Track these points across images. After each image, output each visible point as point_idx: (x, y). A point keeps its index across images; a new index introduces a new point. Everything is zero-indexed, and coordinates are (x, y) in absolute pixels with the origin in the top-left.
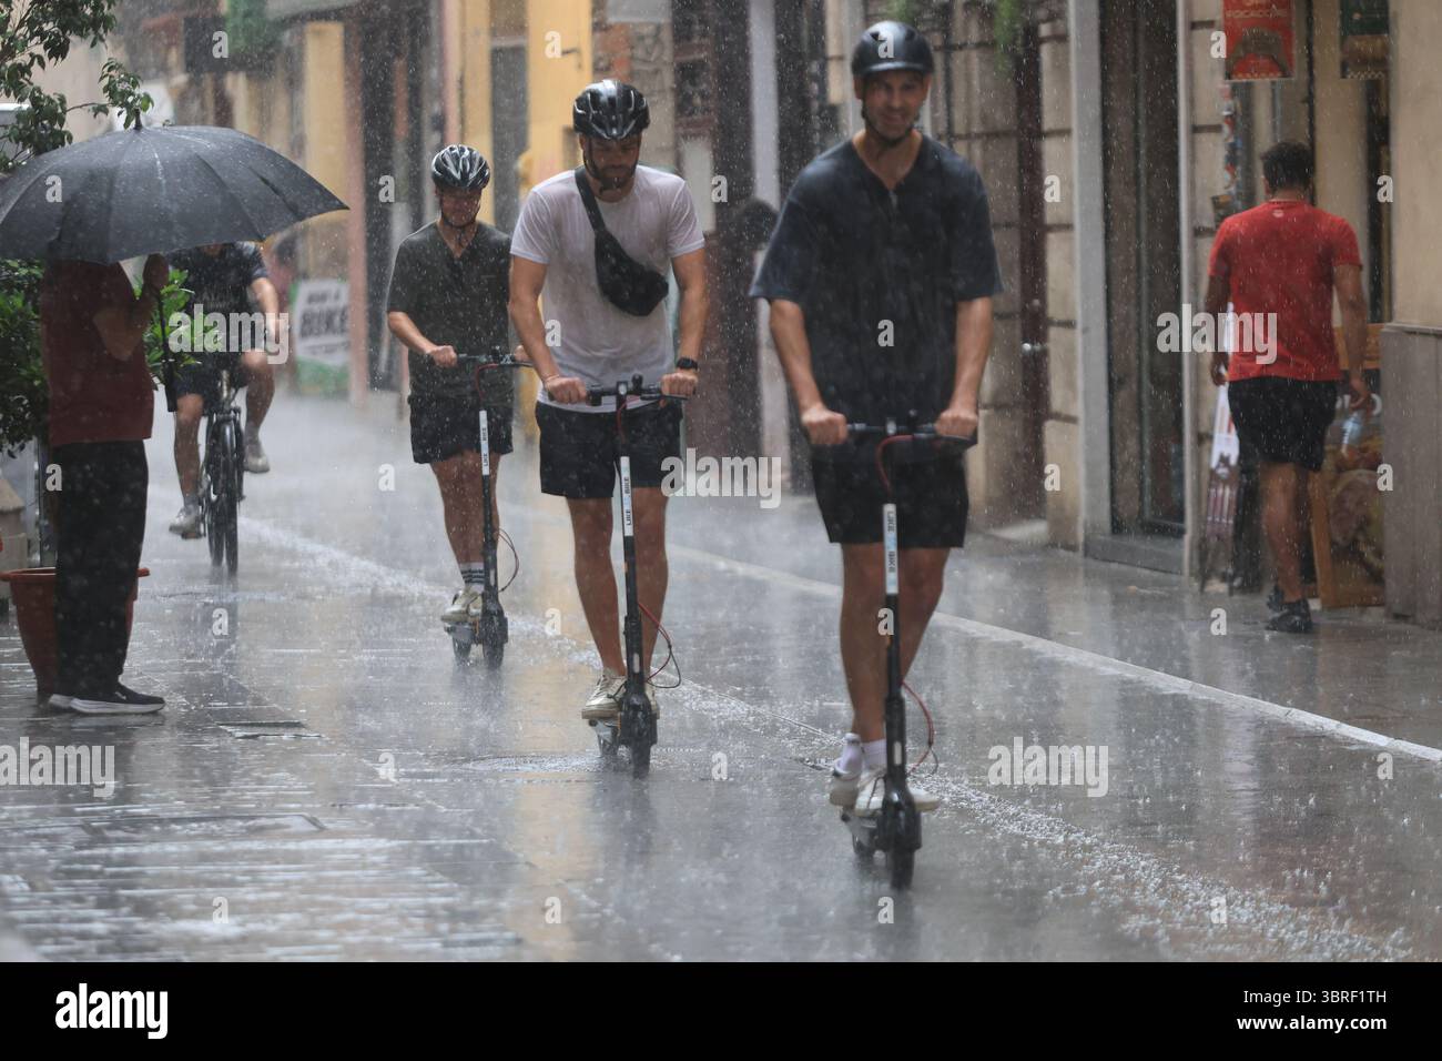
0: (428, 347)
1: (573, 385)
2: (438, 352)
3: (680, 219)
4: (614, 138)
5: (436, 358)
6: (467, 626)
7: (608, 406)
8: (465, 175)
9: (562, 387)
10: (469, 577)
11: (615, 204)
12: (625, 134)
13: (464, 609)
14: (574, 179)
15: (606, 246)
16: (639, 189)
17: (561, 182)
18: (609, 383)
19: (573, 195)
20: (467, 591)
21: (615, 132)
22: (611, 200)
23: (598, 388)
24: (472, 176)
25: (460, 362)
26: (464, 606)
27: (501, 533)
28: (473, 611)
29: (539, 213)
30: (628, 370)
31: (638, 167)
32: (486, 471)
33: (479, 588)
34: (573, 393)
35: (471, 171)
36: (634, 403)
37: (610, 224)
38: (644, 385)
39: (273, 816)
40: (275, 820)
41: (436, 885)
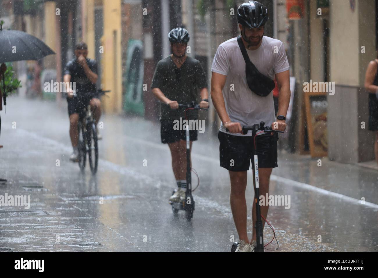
0: (168, 101)
1: (237, 125)
2: (172, 103)
3: (280, 57)
4: (255, 27)
5: (171, 105)
6: (179, 204)
7: (250, 134)
8: (179, 37)
9: (232, 126)
10: (180, 185)
11: (254, 51)
12: (259, 25)
13: (178, 197)
14: (237, 41)
15: (250, 68)
16: (264, 45)
17: (231, 42)
18: (251, 124)
19: (236, 47)
20: (179, 190)
21: (255, 25)
22: (253, 49)
23: (247, 127)
24: (182, 37)
25: (180, 107)
26: (178, 195)
27: (193, 170)
28: (182, 198)
29: (222, 54)
30: (258, 119)
31: (264, 36)
32: (188, 147)
33: (184, 190)
34: (237, 129)
35: (182, 35)
36: (260, 133)
37: (252, 59)
38: (265, 126)
39: (35, 211)
40: (36, 212)
41: (78, 230)
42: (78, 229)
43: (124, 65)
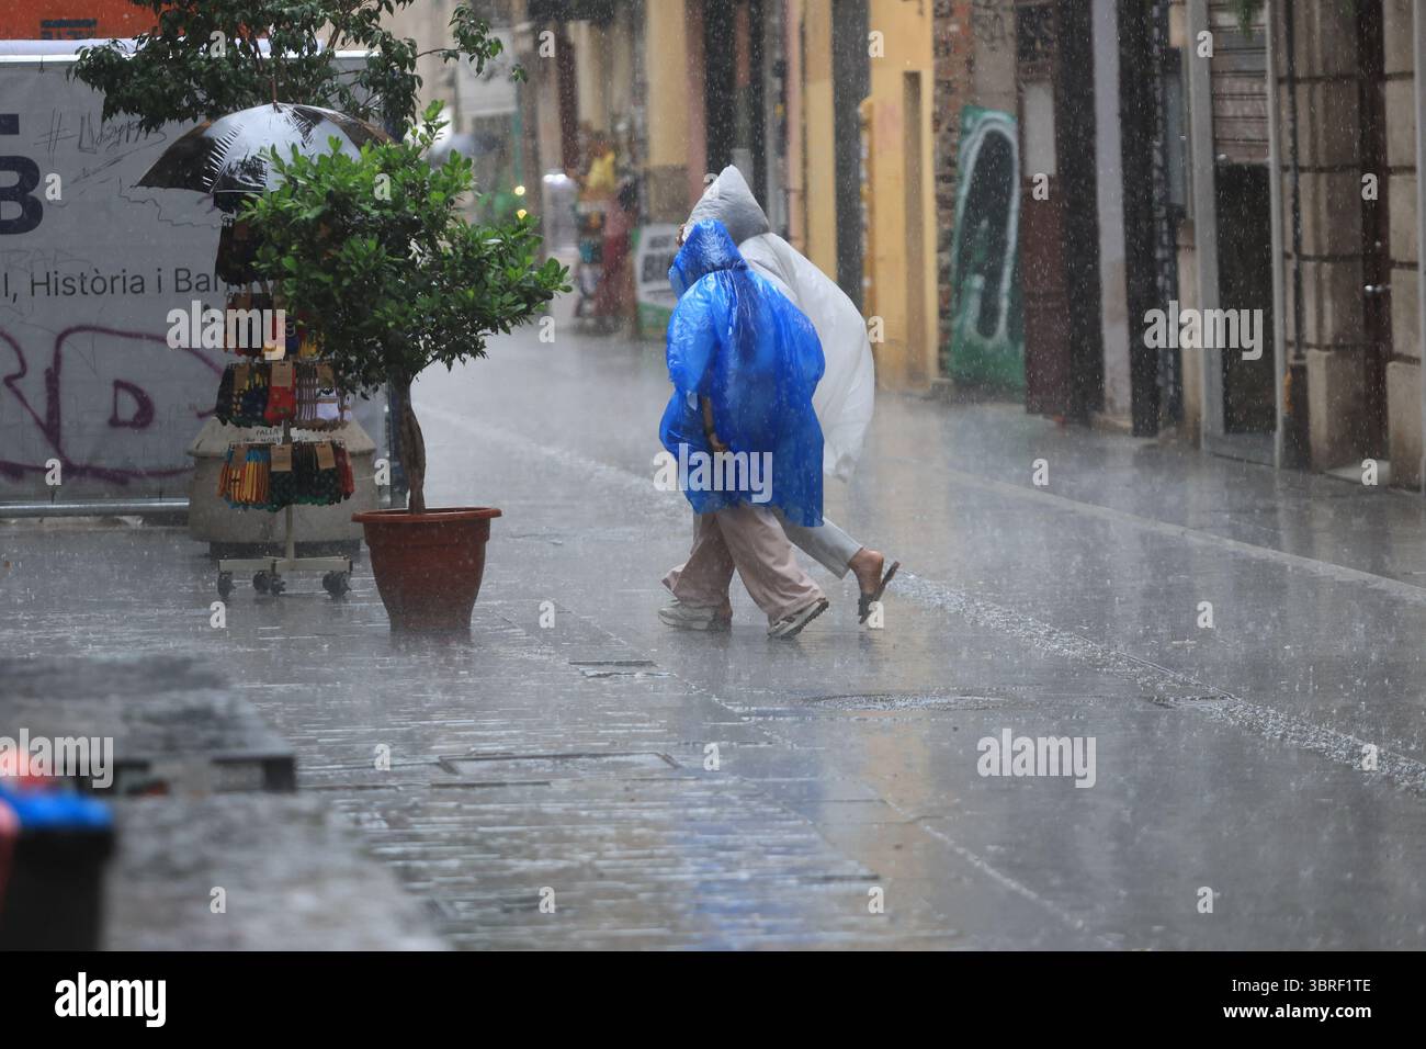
39: (627, 754)
40: (629, 759)
41: (791, 823)
42: (788, 819)
43: (945, 203)
